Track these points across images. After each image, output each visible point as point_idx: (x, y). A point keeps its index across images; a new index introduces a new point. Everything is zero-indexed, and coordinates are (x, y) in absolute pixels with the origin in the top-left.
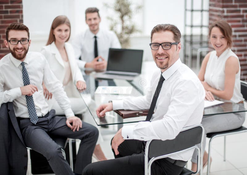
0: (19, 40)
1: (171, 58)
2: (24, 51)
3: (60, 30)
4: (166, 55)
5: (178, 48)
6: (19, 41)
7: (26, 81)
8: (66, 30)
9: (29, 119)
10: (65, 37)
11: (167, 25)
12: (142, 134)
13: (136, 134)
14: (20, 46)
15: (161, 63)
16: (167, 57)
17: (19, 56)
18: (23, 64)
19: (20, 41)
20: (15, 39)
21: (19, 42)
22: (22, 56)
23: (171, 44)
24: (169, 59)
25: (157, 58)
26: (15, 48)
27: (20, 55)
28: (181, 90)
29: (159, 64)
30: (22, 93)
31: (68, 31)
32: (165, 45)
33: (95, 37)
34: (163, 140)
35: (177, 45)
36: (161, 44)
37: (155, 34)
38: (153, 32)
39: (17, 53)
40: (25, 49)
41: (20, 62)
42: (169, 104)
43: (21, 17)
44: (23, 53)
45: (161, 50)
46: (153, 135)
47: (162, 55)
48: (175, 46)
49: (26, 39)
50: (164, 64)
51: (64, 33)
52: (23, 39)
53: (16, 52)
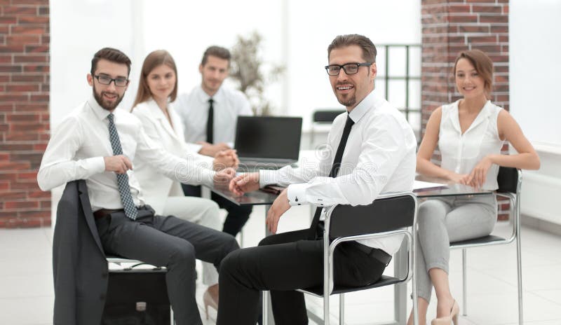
0: (114, 78)
1: (358, 88)
2: (116, 98)
3: (156, 77)
4: (351, 83)
5: (371, 72)
6: (112, 80)
7: (117, 149)
8: (167, 76)
9: (122, 210)
10: (168, 88)
11: (352, 35)
12: (320, 193)
13: (312, 194)
14: (112, 88)
15: (345, 96)
16: (352, 87)
17: (108, 104)
18: (110, 118)
19: (114, 80)
20: (107, 75)
21: (113, 82)
22: (112, 105)
23: (358, 66)
24: (356, 89)
25: (338, 88)
26: (106, 90)
27: (110, 102)
28: (377, 129)
29: (341, 97)
30: (106, 168)
31: (171, 76)
32: (349, 68)
33: (211, 101)
34: (353, 205)
35: (368, 66)
36: (342, 67)
37: (333, 51)
38: (331, 48)
39: (105, 99)
40: (118, 96)
41: (108, 113)
42: (360, 152)
43: (45, 79)
44: (115, 100)
45: (342, 76)
46: (337, 195)
47: (345, 83)
48: (366, 69)
49: (124, 78)
50: (349, 96)
51: (164, 81)
52: (120, 79)
53: (104, 97)
